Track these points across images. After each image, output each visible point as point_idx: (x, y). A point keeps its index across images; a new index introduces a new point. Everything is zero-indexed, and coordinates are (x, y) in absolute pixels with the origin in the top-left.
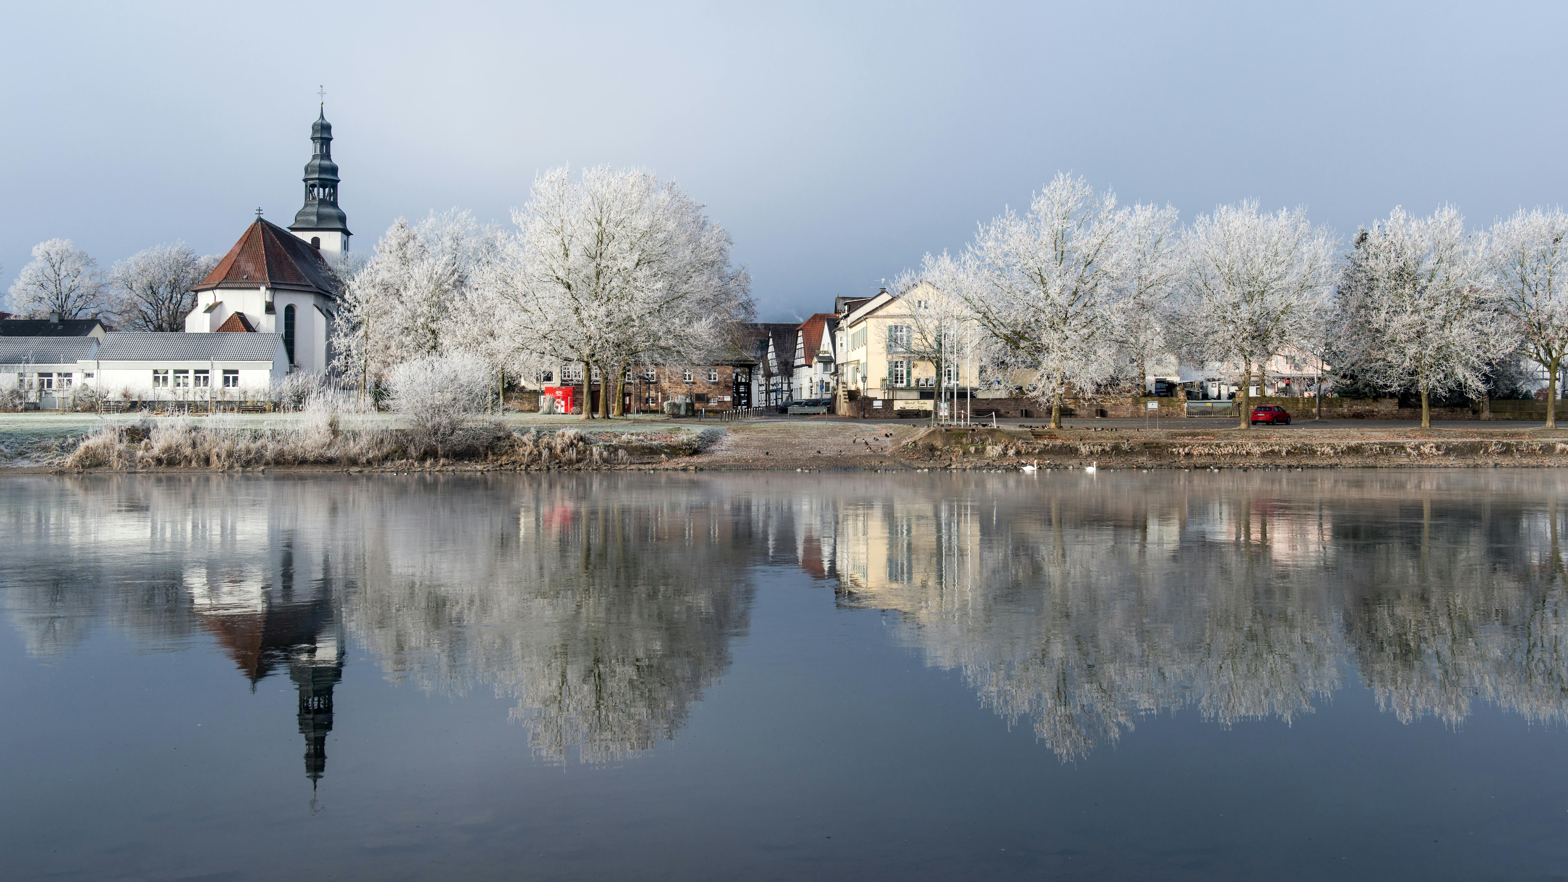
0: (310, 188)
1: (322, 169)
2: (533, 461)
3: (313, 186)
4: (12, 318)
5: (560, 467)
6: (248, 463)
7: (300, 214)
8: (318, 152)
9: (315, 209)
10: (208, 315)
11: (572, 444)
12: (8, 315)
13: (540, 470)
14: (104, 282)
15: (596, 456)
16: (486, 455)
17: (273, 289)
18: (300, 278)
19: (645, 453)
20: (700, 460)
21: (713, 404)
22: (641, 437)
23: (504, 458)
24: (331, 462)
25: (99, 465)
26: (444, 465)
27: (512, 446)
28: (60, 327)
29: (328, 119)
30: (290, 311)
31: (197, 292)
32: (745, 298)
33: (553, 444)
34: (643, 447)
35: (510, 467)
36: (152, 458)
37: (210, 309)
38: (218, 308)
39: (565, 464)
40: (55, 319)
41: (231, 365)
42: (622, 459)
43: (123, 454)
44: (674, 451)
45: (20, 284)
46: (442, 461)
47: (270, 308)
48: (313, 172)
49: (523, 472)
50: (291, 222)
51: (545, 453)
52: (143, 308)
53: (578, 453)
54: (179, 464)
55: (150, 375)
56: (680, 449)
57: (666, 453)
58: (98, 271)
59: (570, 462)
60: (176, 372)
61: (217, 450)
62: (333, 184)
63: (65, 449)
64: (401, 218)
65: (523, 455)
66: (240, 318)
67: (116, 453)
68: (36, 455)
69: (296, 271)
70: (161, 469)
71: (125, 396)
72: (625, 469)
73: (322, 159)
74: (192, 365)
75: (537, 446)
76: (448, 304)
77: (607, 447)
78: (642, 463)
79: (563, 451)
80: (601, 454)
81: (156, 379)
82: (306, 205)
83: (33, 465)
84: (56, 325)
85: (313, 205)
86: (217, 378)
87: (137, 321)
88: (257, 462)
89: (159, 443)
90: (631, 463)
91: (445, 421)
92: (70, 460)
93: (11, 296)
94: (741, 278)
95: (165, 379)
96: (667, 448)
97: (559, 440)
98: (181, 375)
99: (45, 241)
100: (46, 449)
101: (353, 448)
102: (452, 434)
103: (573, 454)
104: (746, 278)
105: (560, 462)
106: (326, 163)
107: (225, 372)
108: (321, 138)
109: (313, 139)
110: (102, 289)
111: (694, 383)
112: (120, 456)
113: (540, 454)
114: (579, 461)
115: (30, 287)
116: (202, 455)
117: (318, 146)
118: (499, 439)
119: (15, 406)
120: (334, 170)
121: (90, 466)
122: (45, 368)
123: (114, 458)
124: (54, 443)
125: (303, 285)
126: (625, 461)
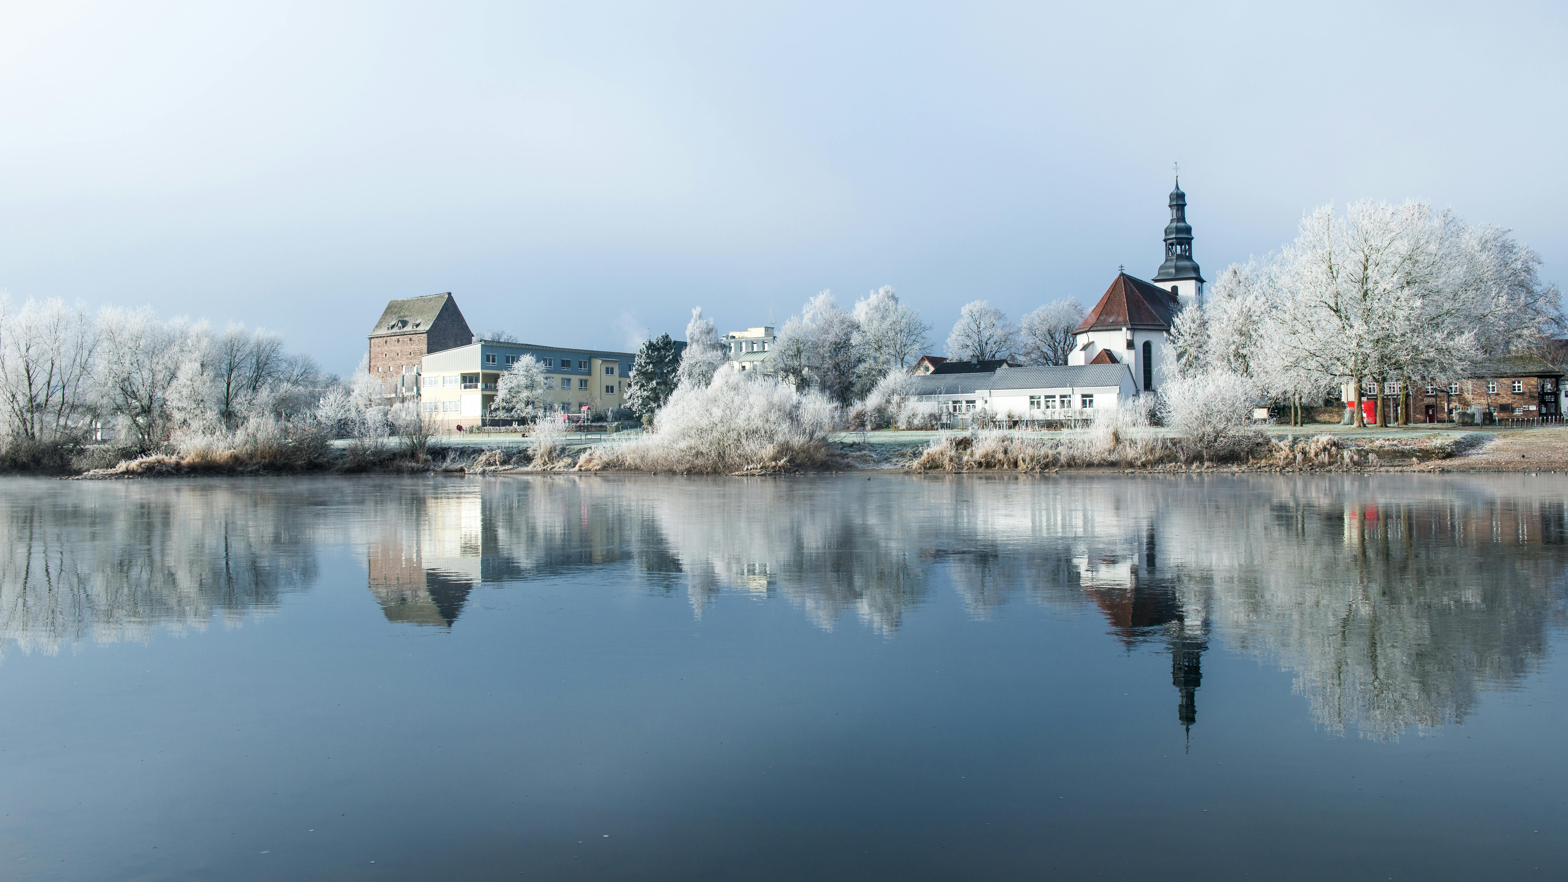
0: (1169, 246)
1: (1178, 230)
2: (1288, 465)
3: (1172, 244)
4: (948, 361)
5: (1312, 469)
6: (1047, 466)
7: (1161, 268)
8: (1175, 217)
9: (1173, 263)
10: (1083, 352)
11: (1325, 449)
12: (945, 359)
13: (1293, 471)
14: (1011, 331)
15: (1347, 460)
16: (1248, 459)
17: (1133, 329)
18: (1154, 319)
19: (1397, 457)
20: (1453, 463)
21: (1518, 413)
22: (1395, 442)
23: (1263, 461)
24: (1113, 464)
25: (937, 467)
26: (1208, 467)
27: (1271, 451)
28: (978, 367)
29: (1182, 189)
30: (1147, 346)
31: (1076, 334)
32: (1556, 313)
33: (1307, 449)
34: (1395, 452)
35: (1267, 469)
36: (975, 462)
37: (1085, 348)
38: (1091, 345)
39: (1318, 466)
40: (975, 361)
41: (1087, 390)
42: (1372, 462)
43: (954, 459)
44: (1425, 455)
45: (954, 336)
46: (1206, 464)
47: (1130, 345)
48: (1171, 233)
49: (1278, 474)
50: (1155, 275)
51: (1299, 457)
52: (1045, 350)
53: (1330, 456)
54: (995, 466)
55: (1027, 400)
56: (1434, 453)
57: (1417, 457)
58: (1008, 323)
59: (1322, 465)
60: (1046, 397)
61: (1022, 455)
62: (1189, 241)
63: (915, 455)
64: (1234, 264)
65: (1280, 458)
66: (1107, 353)
67: (948, 459)
68: (895, 460)
69: (1151, 313)
70: (980, 470)
71: (1009, 417)
72: (1375, 471)
73: (1178, 222)
74: (1057, 392)
75: (1293, 451)
76: (1253, 333)
77: (1359, 452)
78: (1392, 466)
79: (1316, 455)
80: (1352, 458)
81: (1032, 403)
82: (1166, 261)
83: (892, 467)
84: (975, 365)
85: (1172, 260)
86: (1077, 401)
87: (1040, 360)
88: (1054, 465)
89: (979, 451)
90: (1381, 466)
91: (1208, 429)
92: (915, 463)
93: (947, 345)
94: (1550, 295)
95: (1038, 403)
96: (1419, 452)
97: (1313, 446)
98: (1051, 400)
99: (970, 303)
100: (903, 455)
101: (1130, 453)
102: (1215, 441)
103: (1324, 458)
104: (1557, 294)
105: (1313, 464)
106: (1181, 224)
107: (1083, 396)
108: (1177, 205)
109: (1170, 206)
110: (1010, 336)
111: (1497, 394)
112: (951, 460)
113: (1295, 457)
114: (1330, 464)
115: (960, 338)
116: (1012, 460)
117: (1175, 211)
118: (1258, 444)
119: (933, 426)
120: (1188, 230)
121: (930, 468)
122: (956, 397)
123: (946, 462)
124: (909, 451)
125: (1157, 325)
126: (1375, 463)
